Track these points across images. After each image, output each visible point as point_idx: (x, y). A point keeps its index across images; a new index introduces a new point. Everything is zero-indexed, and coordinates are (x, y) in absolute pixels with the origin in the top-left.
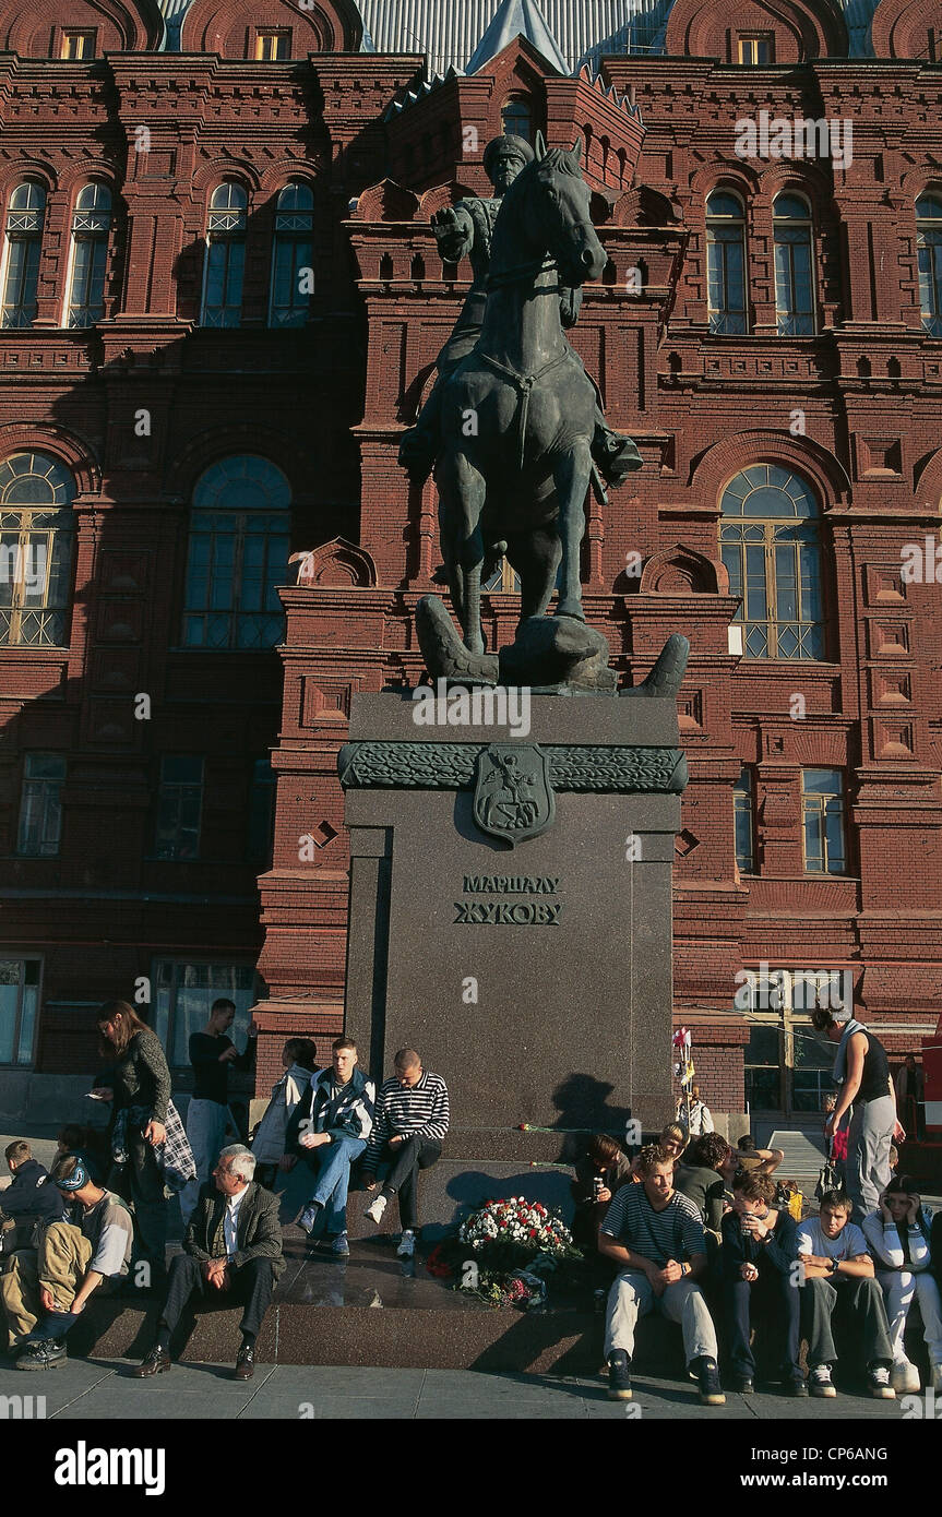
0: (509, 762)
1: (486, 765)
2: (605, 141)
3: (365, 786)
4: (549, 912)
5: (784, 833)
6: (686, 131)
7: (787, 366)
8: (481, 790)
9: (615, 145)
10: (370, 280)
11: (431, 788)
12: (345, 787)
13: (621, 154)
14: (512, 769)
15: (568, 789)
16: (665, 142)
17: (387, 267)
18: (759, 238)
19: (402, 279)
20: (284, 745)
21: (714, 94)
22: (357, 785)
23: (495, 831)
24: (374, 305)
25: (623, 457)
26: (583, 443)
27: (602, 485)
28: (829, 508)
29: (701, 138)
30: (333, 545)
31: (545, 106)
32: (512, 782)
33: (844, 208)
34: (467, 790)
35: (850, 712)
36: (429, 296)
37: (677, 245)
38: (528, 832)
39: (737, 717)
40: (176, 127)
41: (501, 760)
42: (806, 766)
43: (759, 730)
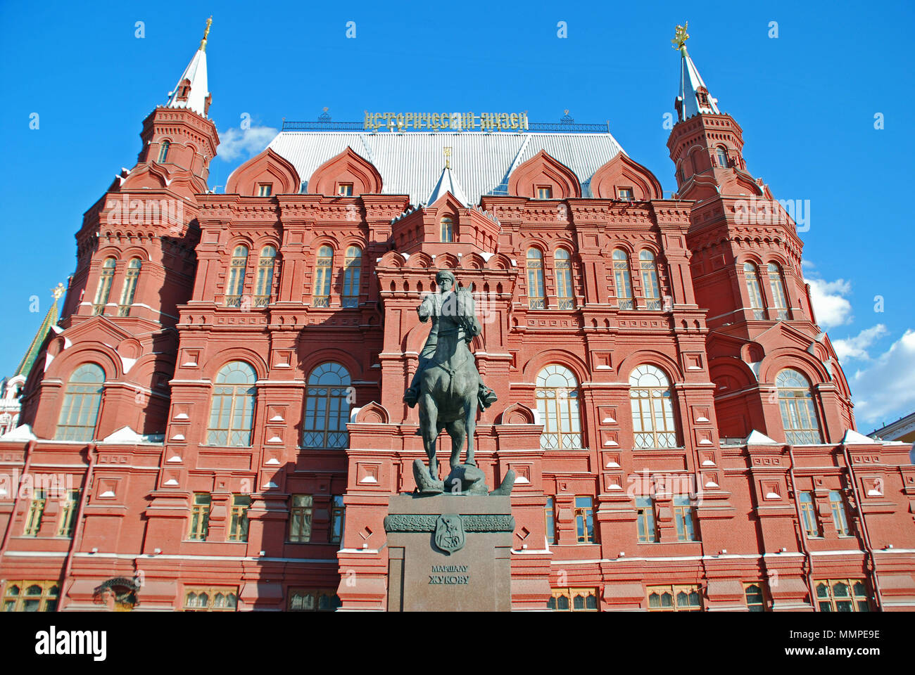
0: (448, 522)
1: (440, 523)
2: (484, 233)
3: (394, 531)
4: (465, 579)
5: (568, 526)
6: (517, 225)
7: (562, 323)
8: (438, 533)
9: (488, 234)
10: (386, 291)
11: (418, 532)
12: (387, 532)
13: (490, 237)
14: (449, 524)
15: (470, 532)
16: (509, 230)
17: (393, 285)
18: (549, 269)
19: (400, 290)
20: (349, 493)
21: (528, 211)
22: (391, 531)
23: (443, 548)
24: (388, 302)
25: (490, 397)
26: (475, 393)
27: (483, 406)
28: (582, 382)
29: (524, 228)
30: (371, 405)
31: (459, 219)
32: (449, 529)
33: (583, 257)
34: (434, 532)
35: (594, 471)
36: (411, 298)
37: (514, 277)
38: (456, 548)
39: (545, 476)
40: (304, 223)
41: (446, 521)
42: (576, 495)
43: (555, 480)
